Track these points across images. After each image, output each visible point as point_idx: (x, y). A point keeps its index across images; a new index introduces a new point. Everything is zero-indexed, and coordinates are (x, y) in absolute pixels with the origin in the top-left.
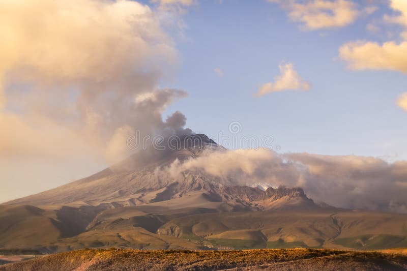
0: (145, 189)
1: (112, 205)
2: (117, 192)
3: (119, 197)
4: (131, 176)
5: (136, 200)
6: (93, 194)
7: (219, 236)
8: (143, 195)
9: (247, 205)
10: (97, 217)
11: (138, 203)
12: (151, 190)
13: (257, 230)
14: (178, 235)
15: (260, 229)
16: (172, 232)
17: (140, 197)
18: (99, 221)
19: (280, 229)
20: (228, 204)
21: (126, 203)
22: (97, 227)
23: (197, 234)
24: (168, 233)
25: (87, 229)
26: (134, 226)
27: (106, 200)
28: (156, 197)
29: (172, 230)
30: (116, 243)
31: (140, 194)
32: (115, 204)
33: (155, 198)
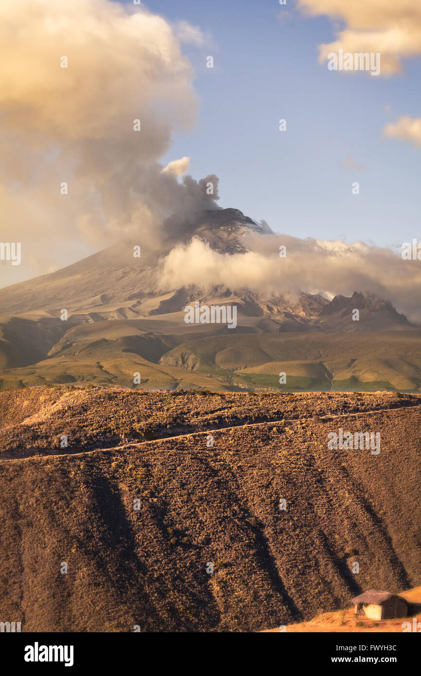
0: (143, 293)
1: (88, 317)
2: (99, 296)
3: (101, 305)
4: (120, 272)
5: (127, 310)
6: (61, 299)
7: (257, 370)
8: (139, 303)
9: (302, 322)
10: (65, 336)
11: (131, 316)
12: (152, 295)
13: (318, 361)
14: (193, 368)
15: (322, 360)
16: (184, 362)
17: (134, 306)
18: (68, 343)
19: (353, 361)
20: (273, 321)
21: (111, 315)
22: (66, 351)
23: (222, 367)
24: (177, 363)
25: (50, 354)
26: (124, 351)
27: (81, 309)
28: (160, 306)
29: (183, 358)
30: (94, 378)
31: (134, 302)
32: (94, 315)
33: (158, 307)
